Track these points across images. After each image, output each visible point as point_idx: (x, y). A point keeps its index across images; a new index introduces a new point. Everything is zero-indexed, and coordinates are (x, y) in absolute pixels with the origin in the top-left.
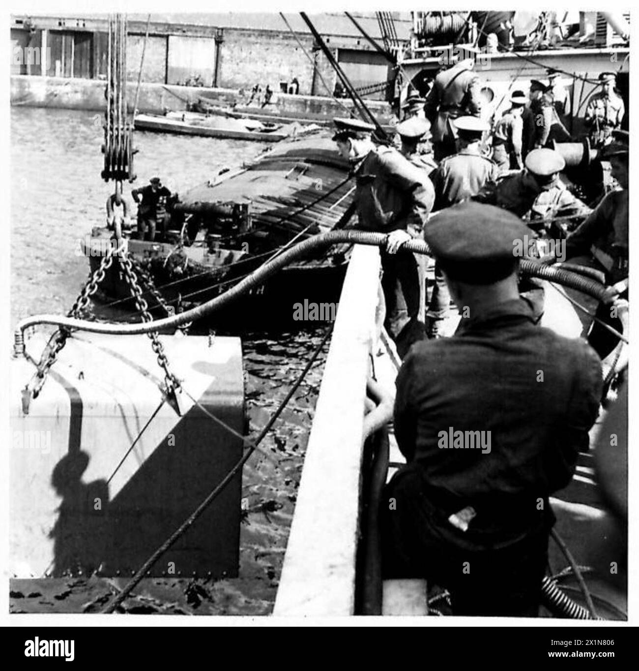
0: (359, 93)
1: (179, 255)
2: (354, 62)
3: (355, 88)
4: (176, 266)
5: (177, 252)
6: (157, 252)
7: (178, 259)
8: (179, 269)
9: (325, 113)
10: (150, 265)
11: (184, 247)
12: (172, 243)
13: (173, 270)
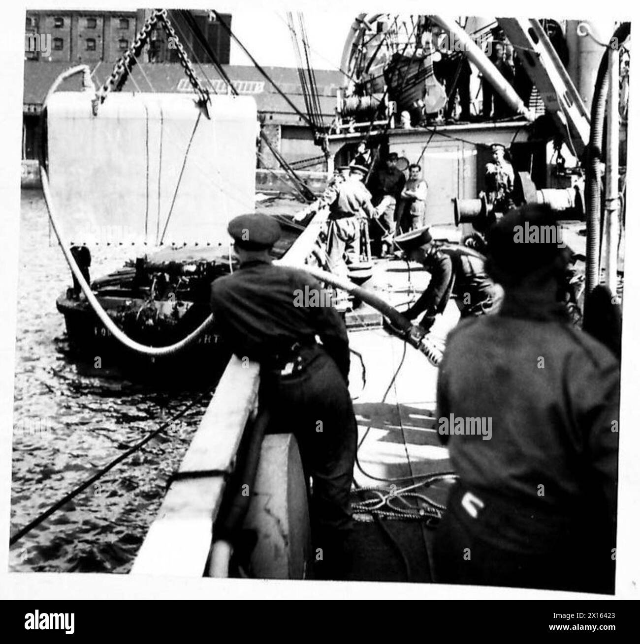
0: (291, 167)
1: (150, 309)
2: (297, 138)
3: (288, 163)
4: (147, 320)
5: (149, 306)
6: (129, 308)
7: (150, 313)
8: (151, 321)
9: (271, 184)
10: (123, 319)
11: (155, 301)
12: (142, 298)
13: (145, 322)
